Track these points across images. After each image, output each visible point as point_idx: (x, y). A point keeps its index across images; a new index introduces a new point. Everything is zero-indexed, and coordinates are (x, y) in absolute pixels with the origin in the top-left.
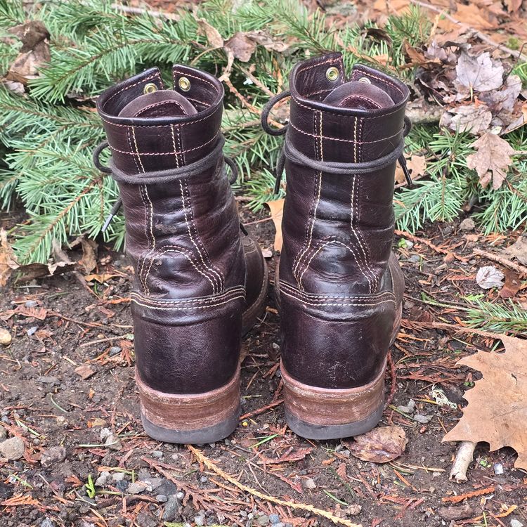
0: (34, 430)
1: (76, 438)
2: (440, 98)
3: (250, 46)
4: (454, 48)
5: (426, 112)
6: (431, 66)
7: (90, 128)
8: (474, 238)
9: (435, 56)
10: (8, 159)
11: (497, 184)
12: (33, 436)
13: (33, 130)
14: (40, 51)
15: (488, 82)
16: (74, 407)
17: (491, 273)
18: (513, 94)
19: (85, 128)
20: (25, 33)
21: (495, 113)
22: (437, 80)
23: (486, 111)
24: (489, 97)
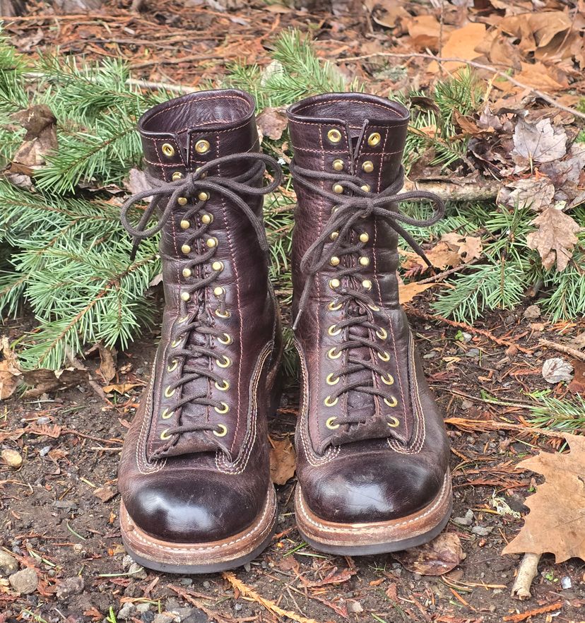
0: (49, 560)
1: (96, 567)
2: (497, 172)
3: (281, 122)
4: (510, 116)
5: (481, 187)
6: (484, 136)
7: (105, 221)
8: (541, 327)
9: (488, 125)
10: (14, 260)
11: (562, 265)
12: (47, 567)
13: (41, 226)
14: (46, 137)
15: (550, 152)
16: (93, 533)
17: (558, 366)
18: (578, 164)
19: (100, 222)
20: (29, 118)
21: (558, 186)
22: (492, 151)
23: (548, 184)
24: (551, 169)
